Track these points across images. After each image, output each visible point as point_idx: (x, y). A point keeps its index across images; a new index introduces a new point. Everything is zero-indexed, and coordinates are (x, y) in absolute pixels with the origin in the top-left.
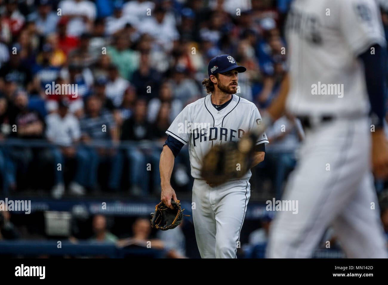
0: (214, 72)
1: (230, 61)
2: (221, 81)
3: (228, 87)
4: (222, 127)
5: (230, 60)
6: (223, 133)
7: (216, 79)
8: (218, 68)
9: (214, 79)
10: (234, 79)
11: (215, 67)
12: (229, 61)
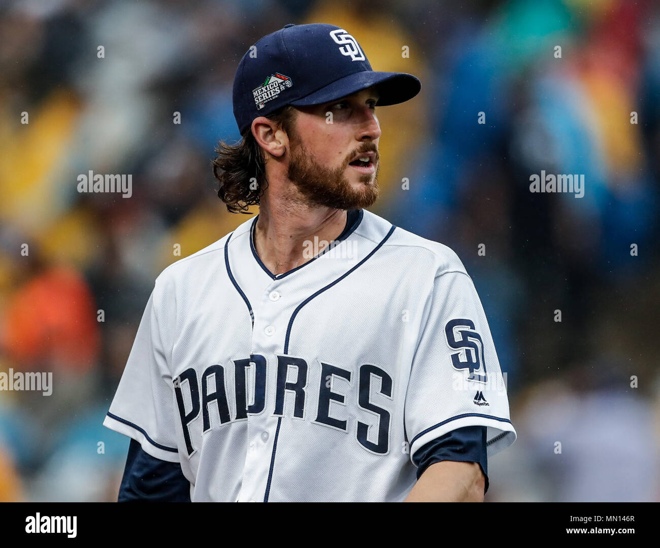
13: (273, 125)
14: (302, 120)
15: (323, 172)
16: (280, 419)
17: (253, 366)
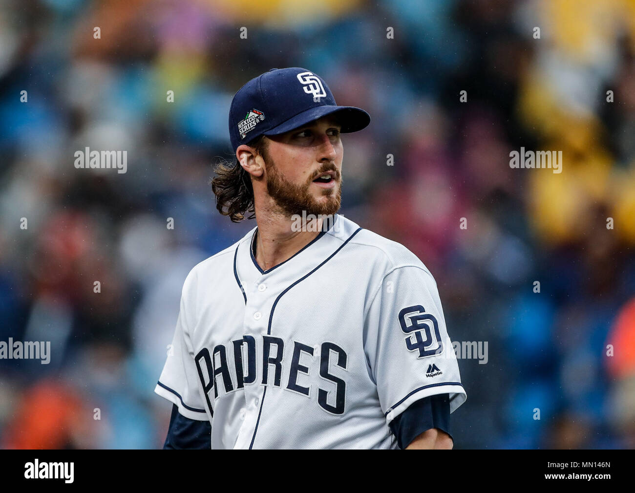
0: (249, 134)
1: (309, 89)
2: (277, 165)
3: (304, 189)
4: (269, 333)
5: (307, 85)
6: (270, 356)
7: (259, 159)
8: (262, 118)
9: (251, 161)
10: (323, 156)
11: (251, 114)
12: (305, 88)
13: (253, 150)
14: (273, 147)
15: (292, 188)
16: (265, 387)
17: (245, 344)
